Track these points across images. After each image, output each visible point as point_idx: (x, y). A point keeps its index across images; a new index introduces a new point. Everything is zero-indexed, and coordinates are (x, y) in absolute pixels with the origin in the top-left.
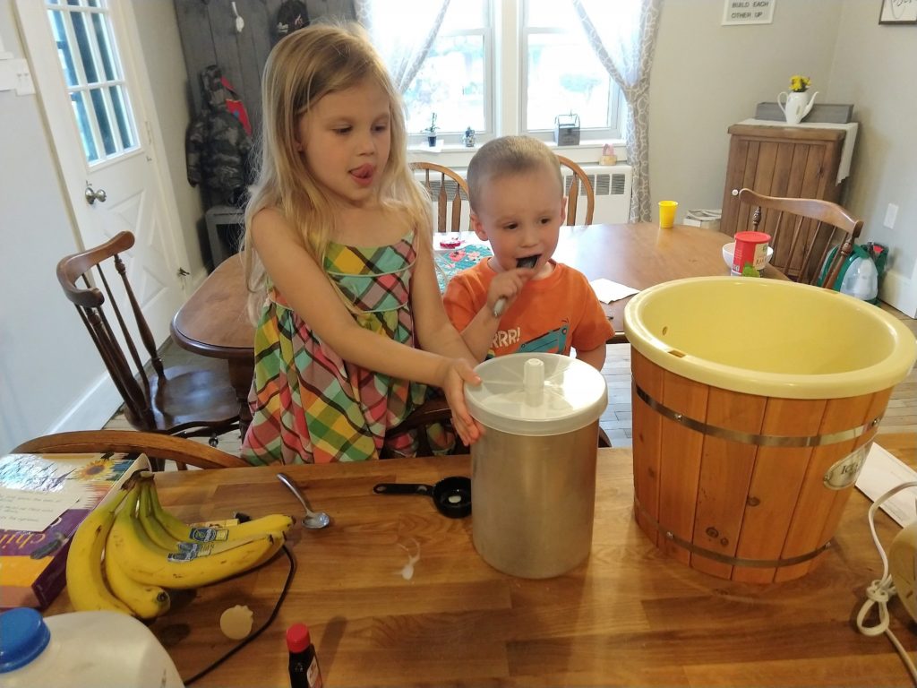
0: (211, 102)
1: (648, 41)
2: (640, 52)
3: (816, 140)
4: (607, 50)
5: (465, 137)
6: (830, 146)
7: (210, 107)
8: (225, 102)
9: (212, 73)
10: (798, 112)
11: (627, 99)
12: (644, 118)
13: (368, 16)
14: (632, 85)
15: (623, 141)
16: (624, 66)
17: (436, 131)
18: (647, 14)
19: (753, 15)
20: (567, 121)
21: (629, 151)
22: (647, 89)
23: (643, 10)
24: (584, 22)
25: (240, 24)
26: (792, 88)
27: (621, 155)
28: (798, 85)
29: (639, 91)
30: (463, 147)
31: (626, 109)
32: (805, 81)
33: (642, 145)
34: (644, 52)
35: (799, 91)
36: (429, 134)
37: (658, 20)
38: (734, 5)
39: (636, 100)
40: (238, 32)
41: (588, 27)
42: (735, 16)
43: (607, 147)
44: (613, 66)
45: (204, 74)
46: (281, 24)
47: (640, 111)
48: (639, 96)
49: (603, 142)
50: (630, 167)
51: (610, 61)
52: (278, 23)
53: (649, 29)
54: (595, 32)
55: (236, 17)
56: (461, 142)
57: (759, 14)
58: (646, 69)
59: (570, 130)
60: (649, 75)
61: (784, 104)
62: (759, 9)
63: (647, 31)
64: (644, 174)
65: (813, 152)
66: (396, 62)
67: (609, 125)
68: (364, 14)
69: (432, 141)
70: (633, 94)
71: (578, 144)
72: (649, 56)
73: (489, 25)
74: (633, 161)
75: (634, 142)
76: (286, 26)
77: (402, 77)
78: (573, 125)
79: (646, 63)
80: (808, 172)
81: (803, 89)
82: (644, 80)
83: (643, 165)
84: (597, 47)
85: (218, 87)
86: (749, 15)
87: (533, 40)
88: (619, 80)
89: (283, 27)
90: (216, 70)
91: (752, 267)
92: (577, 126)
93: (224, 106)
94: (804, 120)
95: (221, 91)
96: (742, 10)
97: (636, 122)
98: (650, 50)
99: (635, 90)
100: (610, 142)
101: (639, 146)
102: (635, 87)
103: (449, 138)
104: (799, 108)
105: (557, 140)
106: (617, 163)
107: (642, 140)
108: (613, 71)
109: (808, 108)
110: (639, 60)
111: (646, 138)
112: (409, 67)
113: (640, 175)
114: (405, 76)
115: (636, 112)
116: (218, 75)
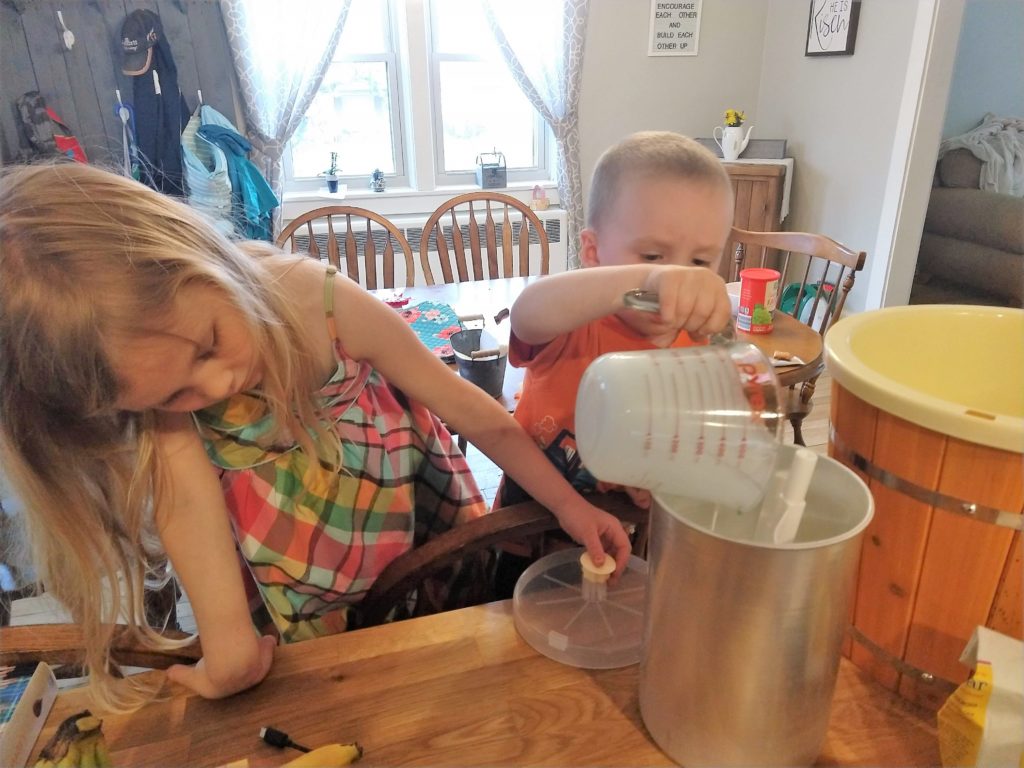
0: (33, 139)
1: (574, 70)
2: (566, 83)
3: (758, 176)
4: (531, 79)
5: (372, 180)
6: (773, 182)
7: (32, 145)
8: (54, 138)
9: (33, 102)
10: (735, 148)
11: (556, 134)
12: (575, 155)
13: (242, 33)
14: (561, 119)
15: (554, 183)
16: (550, 99)
17: (337, 174)
18: (571, 41)
19: (678, 47)
20: (491, 160)
21: (561, 193)
22: (576, 123)
23: (566, 37)
24: (503, 49)
25: (69, 39)
26: (727, 122)
27: (553, 198)
28: (732, 120)
29: (568, 125)
30: (371, 192)
31: (554, 145)
32: (740, 115)
33: (576, 186)
34: (570, 81)
35: (734, 125)
36: (329, 178)
37: (583, 48)
38: (659, 35)
39: (566, 136)
40: (67, 49)
41: (508, 54)
42: (660, 46)
43: (537, 189)
44: (539, 98)
45: (20, 102)
46: (127, 39)
47: (570, 147)
48: (569, 131)
49: (532, 184)
50: (564, 212)
51: (535, 92)
52: (123, 38)
53: (574, 57)
54: (516, 59)
55: (63, 31)
56: (369, 187)
57: (685, 45)
58: (574, 101)
59: (494, 171)
60: (577, 107)
61: (720, 140)
62: (684, 40)
63: (572, 60)
64: (579, 218)
65: (756, 189)
66: (283, 92)
67: (536, 164)
68: (238, 31)
69: (333, 186)
70: (563, 129)
71: (505, 186)
72: (575, 87)
73: (392, 51)
74: (566, 204)
75: (567, 182)
76: (135, 42)
77: (291, 109)
78: (497, 165)
79: (574, 94)
80: (752, 211)
81: (737, 124)
82: (572, 115)
83: (578, 208)
84: (520, 76)
85: (43, 119)
86: (674, 45)
87: (445, 69)
88: (546, 113)
89: (129, 44)
90: (38, 97)
91: (763, 309)
92: (502, 165)
93: (54, 143)
94: (740, 156)
95: (47, 123)
96: (667, 41)
97: (567, 160)
98: (577, 80)
99: (564, 125)
100: (541, 184)
101: (572, 187)
102: (563, 121)
103: (353, 182)
104: (736, 143)
105: (481, 182)
106: (550, 206)
107: (574, 180)
108: (538, 103)
109: (745, 143)
110: (566, 91)
111: (578, 177)
112: (300, 97)
113: (575, 220)
114: (295, 109)
115: (566, 149)
116: (41, 103)
